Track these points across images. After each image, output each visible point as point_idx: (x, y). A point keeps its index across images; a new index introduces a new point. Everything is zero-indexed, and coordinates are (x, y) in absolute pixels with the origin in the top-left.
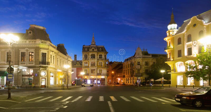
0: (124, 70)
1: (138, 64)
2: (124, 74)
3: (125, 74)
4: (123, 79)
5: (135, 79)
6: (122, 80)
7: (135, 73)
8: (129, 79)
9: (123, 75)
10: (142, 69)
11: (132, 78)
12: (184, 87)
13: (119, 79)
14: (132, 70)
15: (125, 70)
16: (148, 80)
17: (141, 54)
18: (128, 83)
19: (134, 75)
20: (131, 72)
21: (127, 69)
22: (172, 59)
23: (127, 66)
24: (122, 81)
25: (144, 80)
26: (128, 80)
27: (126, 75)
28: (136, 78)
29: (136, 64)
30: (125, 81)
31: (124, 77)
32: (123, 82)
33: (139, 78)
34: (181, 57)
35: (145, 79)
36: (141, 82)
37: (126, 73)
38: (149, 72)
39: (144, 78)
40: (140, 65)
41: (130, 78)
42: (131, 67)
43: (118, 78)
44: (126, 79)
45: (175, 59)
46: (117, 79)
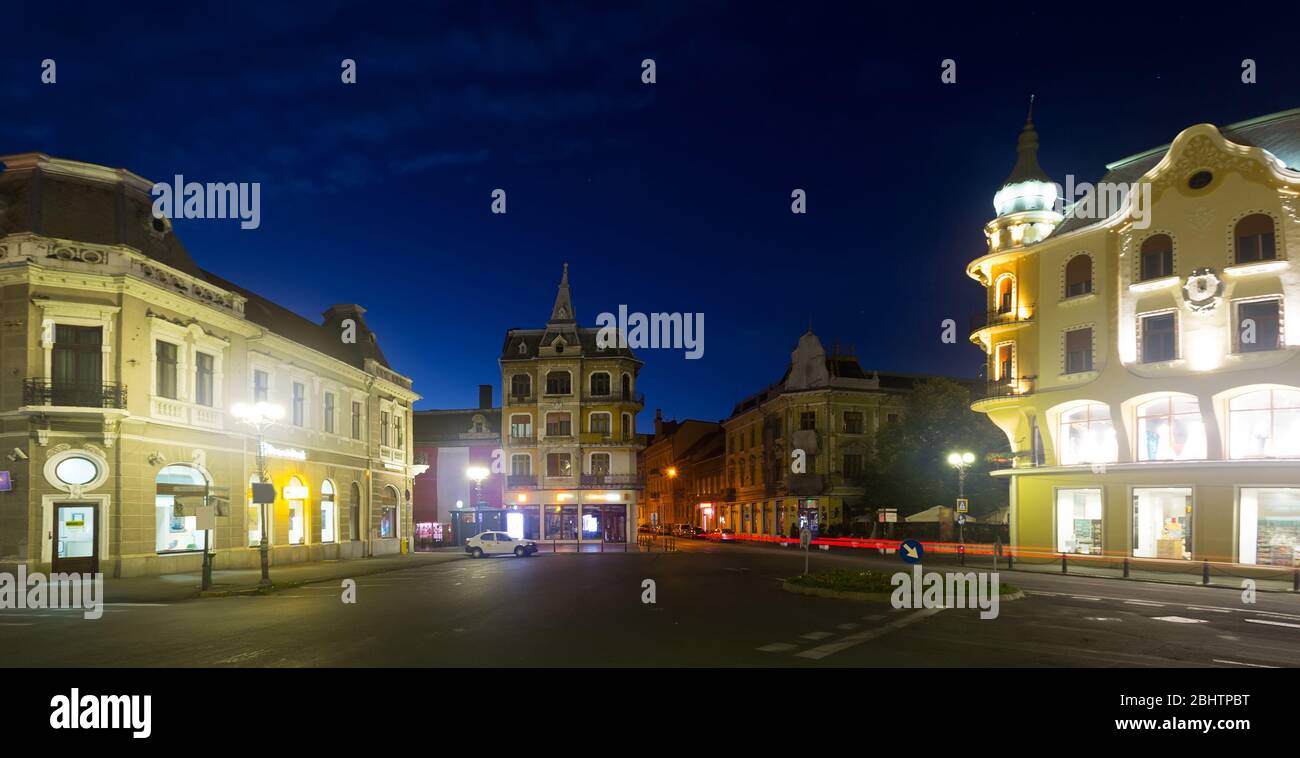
0: (733, 462)
1: (805, 427)
2: (731, 484)
3: (738, 484)
4: (728, 509)
5: (786, 509)
6: (723, 515)
7: (785, 475)
8: (754, 511)
9: (728, 486)
10: (825, 450)
11: (772, 504)
12: (1120, 573)
13: (708, 509)
14: (773, 455)
15: (737, 460)
16: (863, 513)
17: (821, 372)
18: (754, 530)
19: (784, 483)
20: (765, 470)
21: (747, 457)
22: (1022, 387)
23: (747, 437)
24: (722, 519)
25: (837, 513)
26: (750, 514)
27: (742, 486)
28: (792, 502)
29: (790, 424)
30: (738, 517)
31: (731, 496)
32: (729, 527)
33: (811, 504)
34: (1089, 368)
35: (846, 507)
36: (821, 526)
37: (742, 474)
38: (863, 467)
39: (839, 504)
40: (816, 432)
41: (759, 506)
42: (764, 441)
43: (702, 505)
44: (743, 511)
45: (1041, 384)
46: (699, 511)
